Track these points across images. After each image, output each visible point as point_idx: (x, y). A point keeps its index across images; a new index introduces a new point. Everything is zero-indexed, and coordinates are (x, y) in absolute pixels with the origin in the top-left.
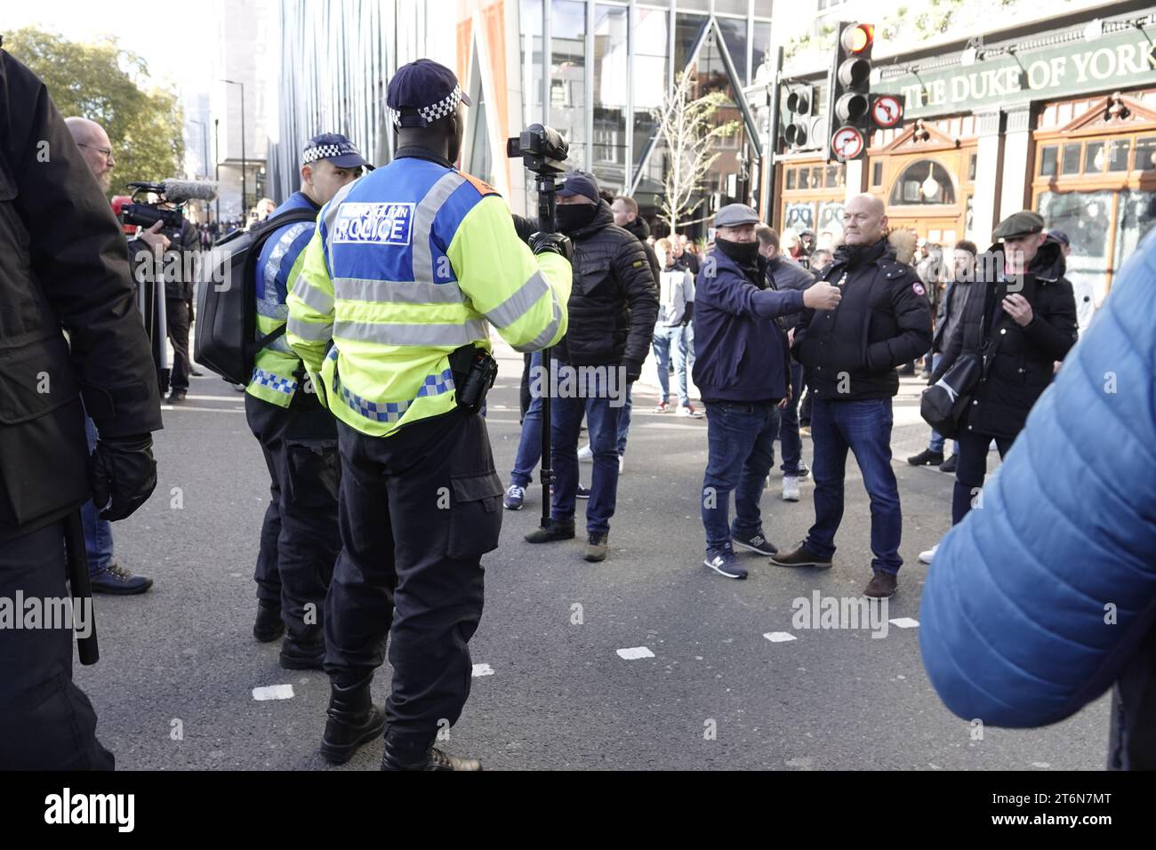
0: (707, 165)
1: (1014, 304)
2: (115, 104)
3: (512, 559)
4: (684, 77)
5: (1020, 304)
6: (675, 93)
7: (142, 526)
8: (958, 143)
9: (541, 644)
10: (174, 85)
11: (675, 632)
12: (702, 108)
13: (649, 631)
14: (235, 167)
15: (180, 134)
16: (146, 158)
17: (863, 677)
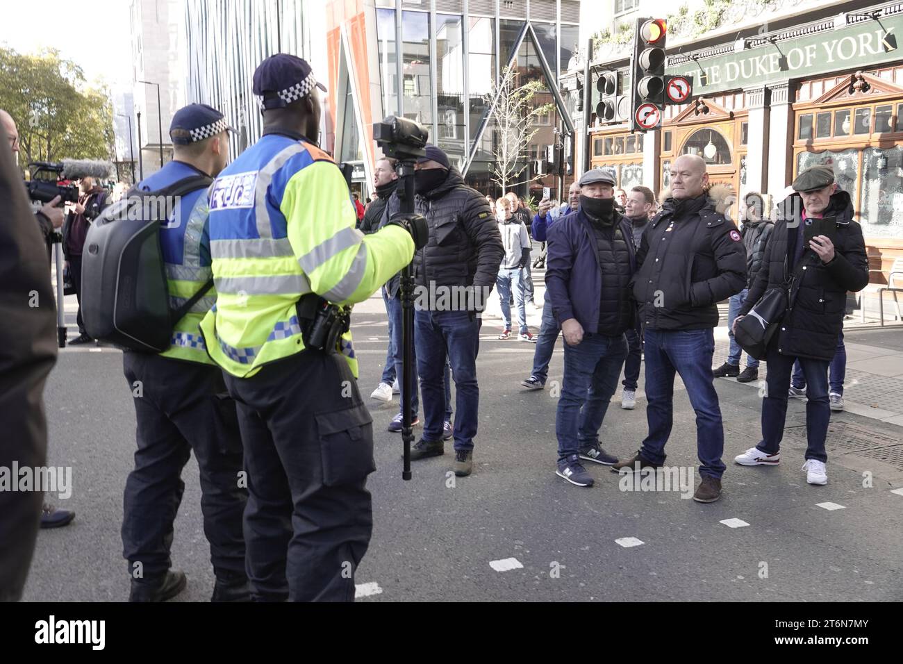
0: (529, 138)
1: (820, 244)
2: (58, 103)
3: (392, 477)
4: (508, 70)
5: (826, 243)
6: (501, 82)
7: (69, 460)
8: (732, 114)
9: (422, 559)
10: (105, 87)
11: (538, 541)
12: (524, 94)
13: (516, 542)
14: (155, 150)
15: (111, 126)
16: (84, 145)
17: (707, 579)
